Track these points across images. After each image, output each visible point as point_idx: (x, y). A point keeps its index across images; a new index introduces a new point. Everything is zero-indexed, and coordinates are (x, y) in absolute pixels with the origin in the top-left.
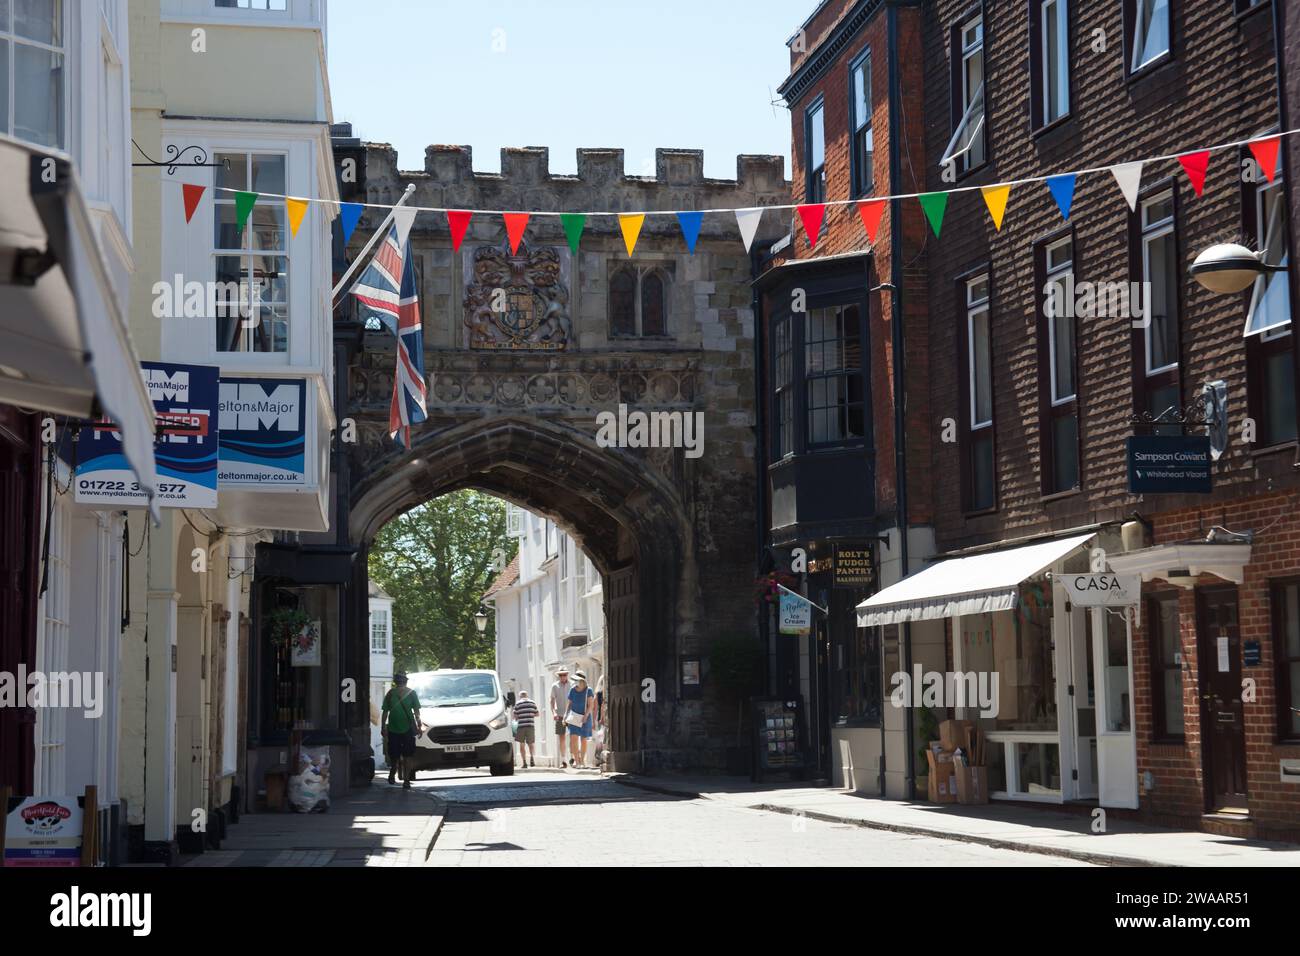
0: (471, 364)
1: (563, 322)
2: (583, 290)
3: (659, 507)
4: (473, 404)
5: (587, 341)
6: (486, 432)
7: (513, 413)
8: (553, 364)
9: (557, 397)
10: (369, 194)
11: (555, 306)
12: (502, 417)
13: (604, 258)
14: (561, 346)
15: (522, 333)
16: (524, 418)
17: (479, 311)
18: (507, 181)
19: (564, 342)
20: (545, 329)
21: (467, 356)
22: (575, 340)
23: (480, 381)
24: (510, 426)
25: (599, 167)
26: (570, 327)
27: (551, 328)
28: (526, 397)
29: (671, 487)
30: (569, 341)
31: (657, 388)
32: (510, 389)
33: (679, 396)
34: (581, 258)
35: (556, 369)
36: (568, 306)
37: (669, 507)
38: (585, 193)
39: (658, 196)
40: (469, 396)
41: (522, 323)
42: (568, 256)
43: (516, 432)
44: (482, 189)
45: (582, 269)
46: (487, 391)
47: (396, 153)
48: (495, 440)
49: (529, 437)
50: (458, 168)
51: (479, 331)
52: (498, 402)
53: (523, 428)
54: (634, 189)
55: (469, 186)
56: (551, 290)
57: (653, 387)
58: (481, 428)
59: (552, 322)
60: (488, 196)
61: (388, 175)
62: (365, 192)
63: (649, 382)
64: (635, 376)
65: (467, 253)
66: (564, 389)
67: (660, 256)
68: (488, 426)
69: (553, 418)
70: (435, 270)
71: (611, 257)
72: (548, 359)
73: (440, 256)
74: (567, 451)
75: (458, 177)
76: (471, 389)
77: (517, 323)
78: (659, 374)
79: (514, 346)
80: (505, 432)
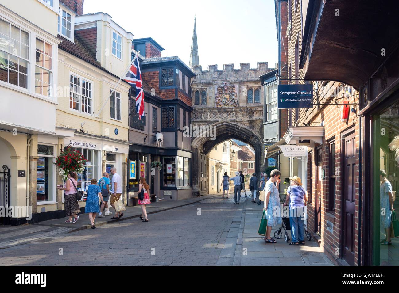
0: (216, 111)
1: (236, 101)
2: (240, 93)
3: (257, 140)
4: (217, 119)
5: (241, 105)
6: (220, 125)
7: (225, 120)
8: (234, 110)
9: (235, 117)
10: (196, 76)
11: (234, 97)
12: (223, 121)
13: (245, 86)
14: (235, 106)
15: (227, 103)
16: (227, 121)
17: (218, 99)
18: (224, 71)
19: (236, 105)
20: (232, 103)
21: (215, 109)
22: (238, 104)
23: (218, 114)
24: (225, 123)
25: (245, 67)
26: (237, 102)
27: (233, 102)
28: (228, 117)
29: (260, 136)
30: (237, 105)
31: (257, 114)
32: (225, 115)
33: (261, 116)
34: (240, 87)
35: (234, 111)
36: (237, 97)
37: (259, 140)
38: (241, 73)
39: (257, 73)
40: (217, 117)
41: (227, 101)
42: (237, 86)
43: (226, 125)
44: (219, 73)
45: (240, 89)
46: (220, 116)
47: (202, 67)
48: (222, 126)
49: (229, 126)
50: (214, 69)
51: (218, 103)
52: (222, 118)
53: (227, 124)
54: (252, 72)
55: (216, 73)
56: (233, 94)
57: (256, 114)
58: (218, 124)
59: (233, 101)
60: (220, 75)
61: (200, 72)
62: (195, 76)
63: (255, 113)
64: (252, 112)
65: (216, 87)
66: (236, 115)
67: (258, 86)
68: (220, 123)
69: (234, 121)
70: (209, 91)
71: (247, 86)
72: (232, 109)
73: (210, 88)
74: (237, 128)
75: (214, 71)
76: (217, 116)
77: (226, 101)
78: (257, 111)
79: (225, 106)
80: (224, 125)
